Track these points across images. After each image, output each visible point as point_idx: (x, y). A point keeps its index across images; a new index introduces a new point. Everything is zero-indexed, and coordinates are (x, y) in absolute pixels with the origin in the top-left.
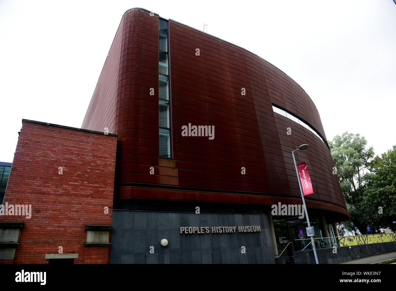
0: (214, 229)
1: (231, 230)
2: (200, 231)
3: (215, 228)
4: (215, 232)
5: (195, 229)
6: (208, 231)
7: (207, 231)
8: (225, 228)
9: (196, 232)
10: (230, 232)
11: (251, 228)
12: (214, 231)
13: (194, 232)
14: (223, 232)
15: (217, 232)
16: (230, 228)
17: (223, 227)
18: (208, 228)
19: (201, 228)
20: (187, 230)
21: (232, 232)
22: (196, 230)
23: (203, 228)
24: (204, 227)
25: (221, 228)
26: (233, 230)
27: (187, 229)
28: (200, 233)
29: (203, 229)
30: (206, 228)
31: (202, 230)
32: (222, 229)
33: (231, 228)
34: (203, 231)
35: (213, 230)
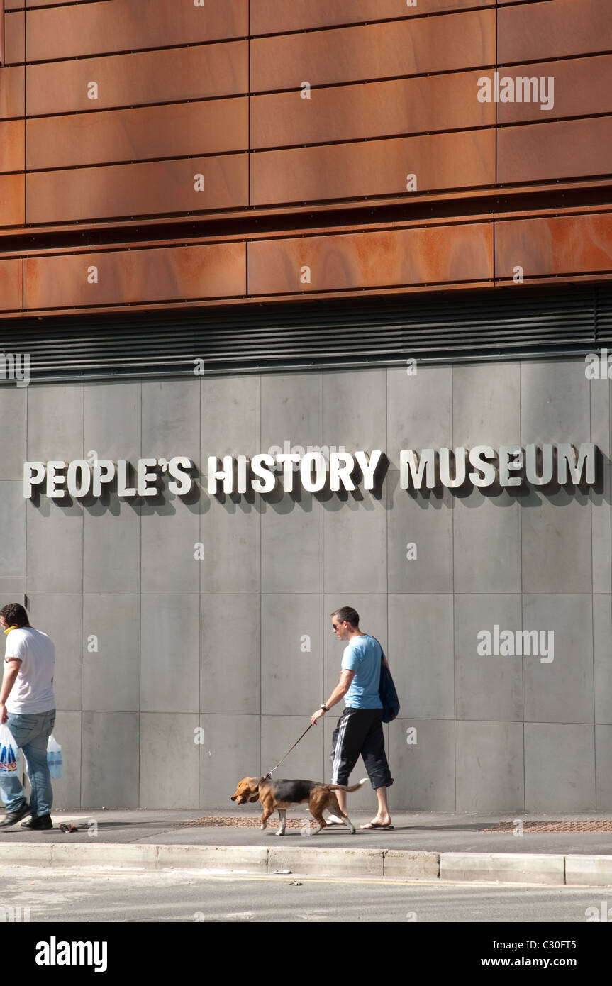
0: (220, 466)
1: (341, 477)
2: (131, 481)
3: (228, 462)
4: (228, 489)
5: (104, 471)
6: (180, 485)
7: (173, 479)
9: (109, 488)
10: (335, 487)
11: (503, 459)
12: (220, 483)
13: (97, 492)
14: (279, 485)
15: (242, 489)
16: (335, 465)
17: (287, 459)
18: (187, 465)
19: (141, 466)
20: (60, 479)
21: (350, 486)
22: (108, 478)
23: (152, 463)
24: (162, 462)
25: (270, 463)
26: (357, 476)
27: (60, 472)
28: (131, 492)
29: (150, 470)
30: (173, 464)
31: (143, 477)
33: (343, 464)
34: (150, 485)
35: (212, 475)
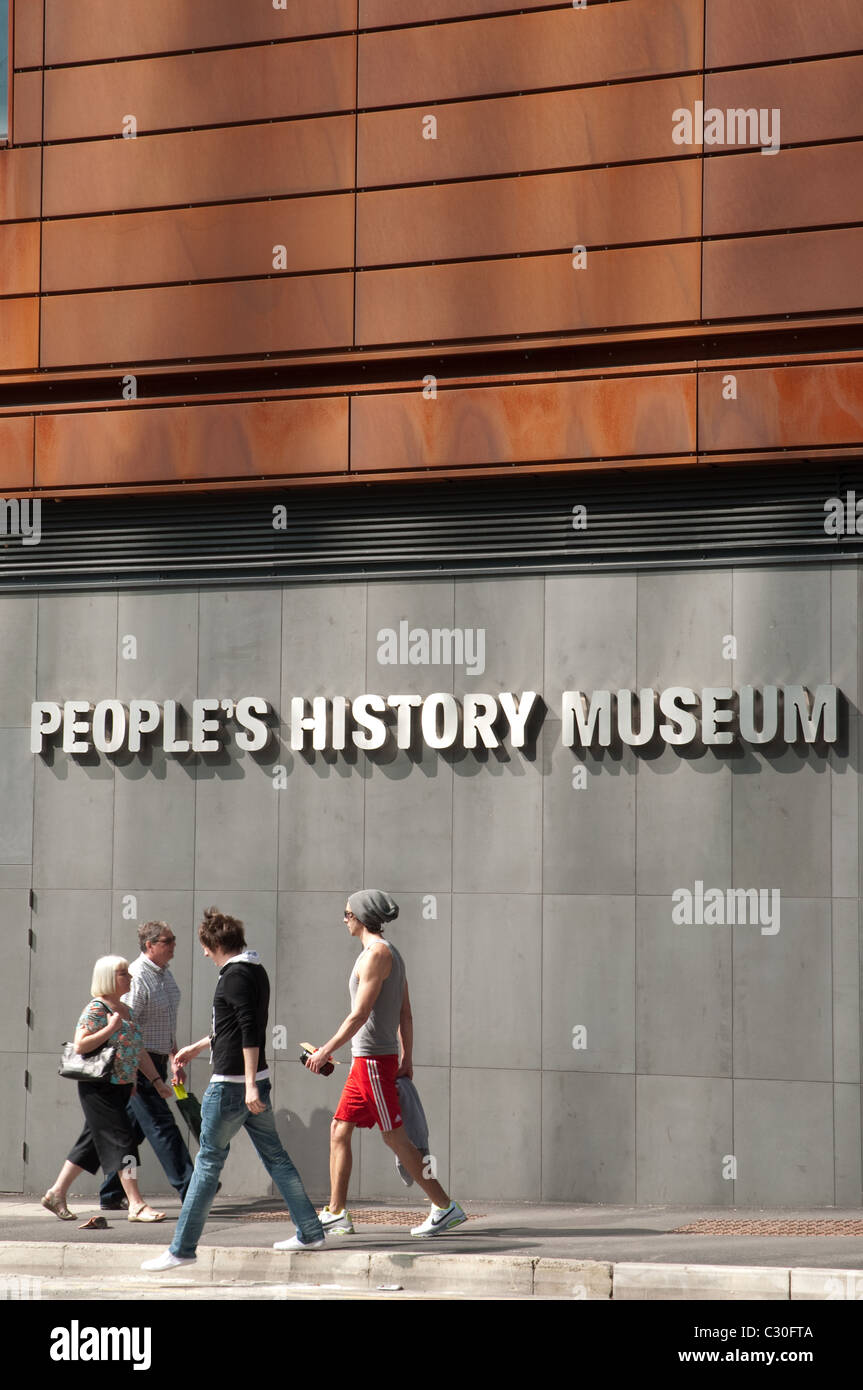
0: (308, 711)
1: (479, 729)
2: (183, 731)
3: (319, 705)
4: (319, 744)
5: (145, 716)
6: (251, 737)
7: (241, 728)
8: (416, 712)
9: (151, 740)
10: (470, 742)
12: (308, 735)
13: (135, 746)
14: (391, 739)
15: (339, 744)
16: (470, 711)
17: (403, 702)
18: (262, 709)
19: (197, 710)
20: (83, 727)
21: (491, 742)
22: (150, 727)
23: (213, 705)
24: (227, 705)
25: (379, 707)
26: (501, 727)
27: (82, 717)
28: (182, 747)
29: (210, 715)
30: (242, 707)
31: (199, 726)
32: (389, 717)
33: (482, 711)
34: (209, 736)
35: (297, 723)
